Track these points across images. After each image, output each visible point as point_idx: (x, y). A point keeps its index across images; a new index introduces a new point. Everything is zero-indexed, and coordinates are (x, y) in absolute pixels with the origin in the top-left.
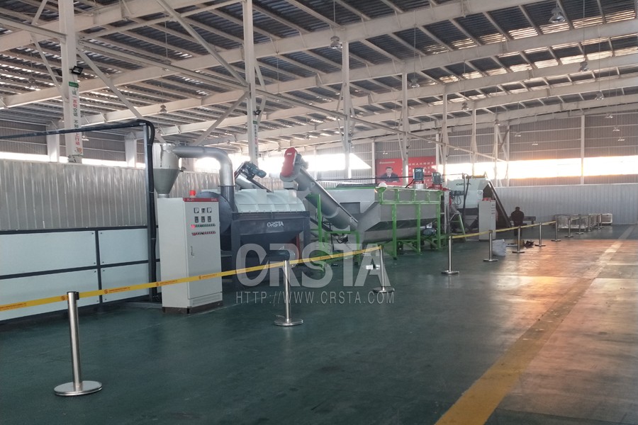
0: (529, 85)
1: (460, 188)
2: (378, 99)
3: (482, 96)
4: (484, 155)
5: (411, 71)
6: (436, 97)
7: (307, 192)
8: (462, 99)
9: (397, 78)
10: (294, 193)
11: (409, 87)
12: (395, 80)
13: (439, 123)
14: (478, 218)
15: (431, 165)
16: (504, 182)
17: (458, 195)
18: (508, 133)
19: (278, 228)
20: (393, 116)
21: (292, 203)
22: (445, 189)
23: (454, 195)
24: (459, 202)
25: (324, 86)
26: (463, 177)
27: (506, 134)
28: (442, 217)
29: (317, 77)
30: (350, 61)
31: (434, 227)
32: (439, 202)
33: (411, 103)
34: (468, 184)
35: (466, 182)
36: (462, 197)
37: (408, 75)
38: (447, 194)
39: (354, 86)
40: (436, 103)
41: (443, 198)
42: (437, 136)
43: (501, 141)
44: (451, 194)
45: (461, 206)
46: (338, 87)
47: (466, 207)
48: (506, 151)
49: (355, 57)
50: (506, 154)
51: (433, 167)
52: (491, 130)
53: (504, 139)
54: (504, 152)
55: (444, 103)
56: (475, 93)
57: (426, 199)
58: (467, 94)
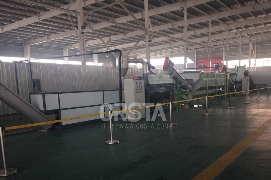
0: (265, 24)
1: (234, 72)
2: (198, 32)
3: (244, 29)
4: (245, 56)
5: (213, 19)
6: (224, 30)
7: (173, 75)
8: (235, 31)
9: (207, 23)
10: (168, 76)
11: (212, 26)
12: (206, 23)
13: (225, 42)
14: (242, 85)
15: (221, 61)
16: (253, 68)
17: (233, 75)
18: (256, 45)
19: (163, 90)
20: (205, 39)
21: (168, 80)
22: (228, 73)
23: (231, 75)
24: (234, 78)
25: (175, 27)
26: (236, 67)
27: (255, 46)
28: (227, 85)
29: (172, 23)
30: (187, 16)
31: (223, 89)
32: (225, 78)
33: (213, 33)
34: (237, 70)
35: (237, 69)
36: (235, 76)
37: (212, 21)
38: (228, 75)
39: (188, 27)
40: (223, 33)
41: (227, 76)
42: (224, 47)
43: (252, 49)
44: (230, 74)
45: (234, 80)
46: (182, 28)
47: (237, 80)
48: (255, 54)
49: (189, 14)
50: (255, 56)
51: (222, 62)
52: (248, 44)
53: (254, 48)
54: (254, 55)
55: (227, 33)
56: (241, 28)
57: (220, 77)
58: (237, 29)
